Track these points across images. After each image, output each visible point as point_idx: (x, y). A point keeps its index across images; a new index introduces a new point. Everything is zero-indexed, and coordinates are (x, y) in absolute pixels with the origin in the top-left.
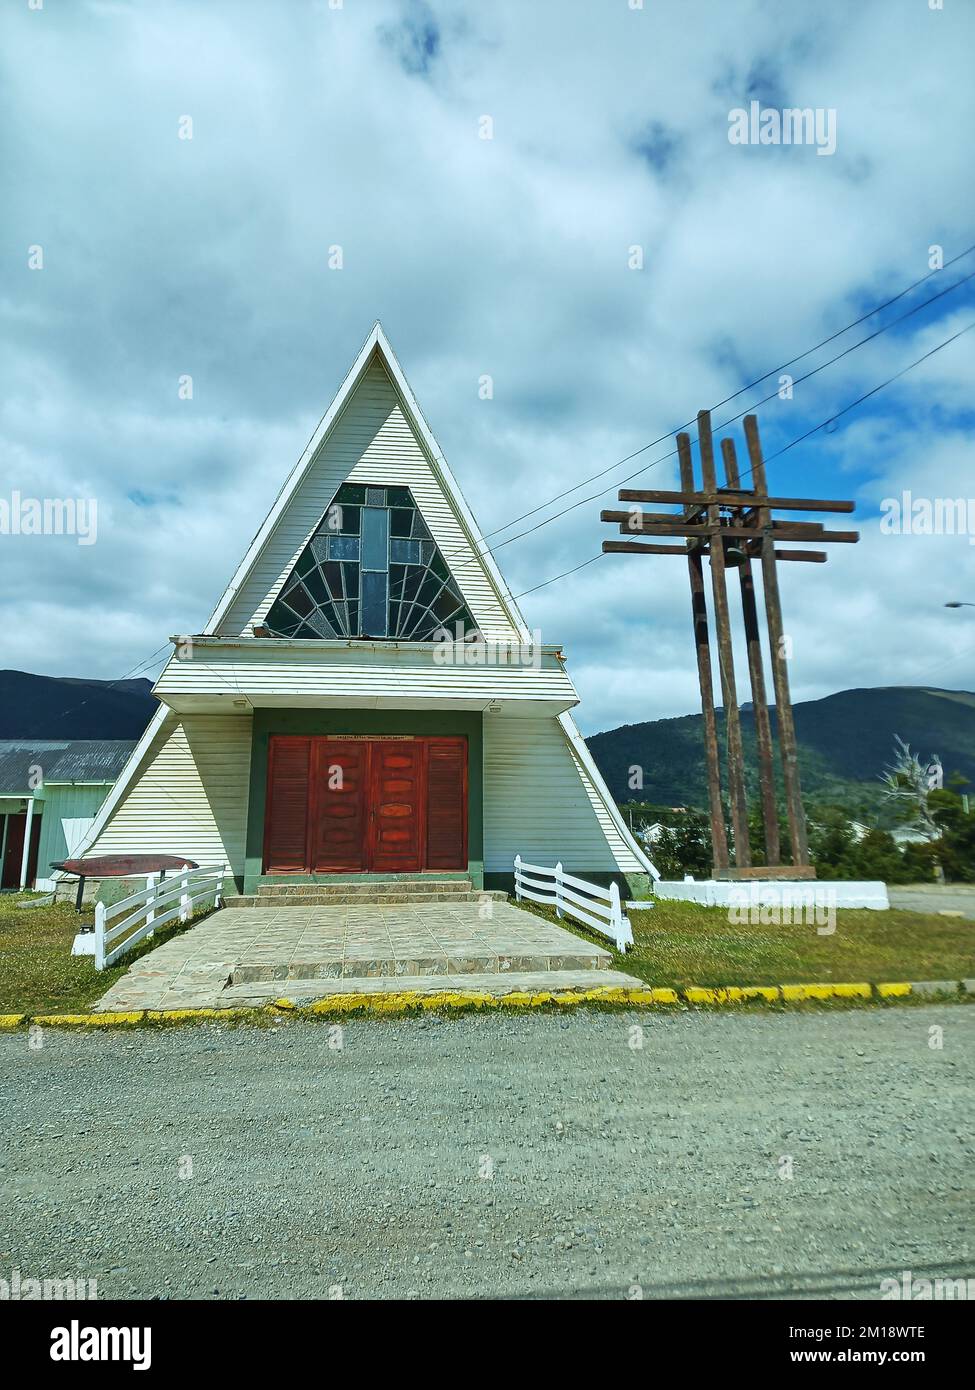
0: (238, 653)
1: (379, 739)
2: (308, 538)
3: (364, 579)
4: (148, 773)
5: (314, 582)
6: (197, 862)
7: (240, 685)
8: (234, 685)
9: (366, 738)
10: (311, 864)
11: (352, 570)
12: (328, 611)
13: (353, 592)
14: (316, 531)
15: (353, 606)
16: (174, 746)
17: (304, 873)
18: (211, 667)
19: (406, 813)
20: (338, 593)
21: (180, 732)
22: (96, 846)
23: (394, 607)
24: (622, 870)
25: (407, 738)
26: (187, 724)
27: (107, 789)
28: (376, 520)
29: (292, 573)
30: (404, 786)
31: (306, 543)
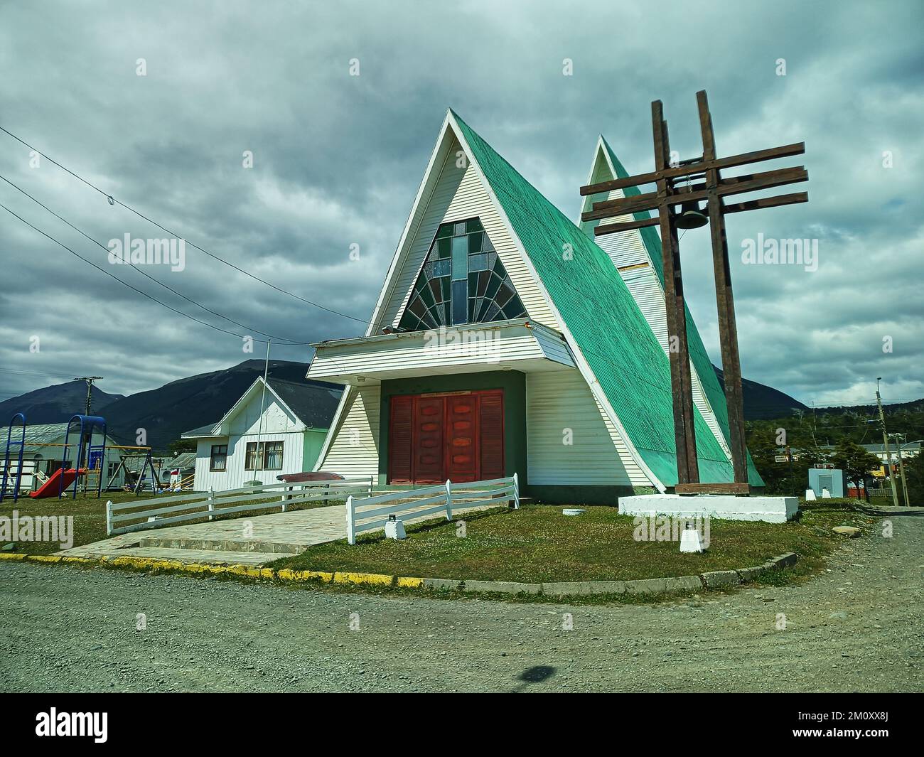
0: (345, 349)
1: (450, 394)
2: (421, 266)
3: (454, 285)
4: (345, 423)
5: (426, 294)
6: (344, 476)
7: (346, 369)
8: (343, 369)
9: (442, 395)
10: (414, 478)
11: (447, 281)
12: (434, 311)
13: (447, 297)
14: (426, 260)
15: (447, 305)
16: (357, 406)
17: (409, 484)
18: (333, 359)
19: (468, 444)
20: (439, 299)
21: (359, 400)
22: (323, 467)
23: (472, 302)
24: (634, 484)
25: (468, 392)
26: (363, 392)
27: (326, 434)
28: (460, 244)
29: (414, 290)
30: (466, 425)
31: (420, 269)
